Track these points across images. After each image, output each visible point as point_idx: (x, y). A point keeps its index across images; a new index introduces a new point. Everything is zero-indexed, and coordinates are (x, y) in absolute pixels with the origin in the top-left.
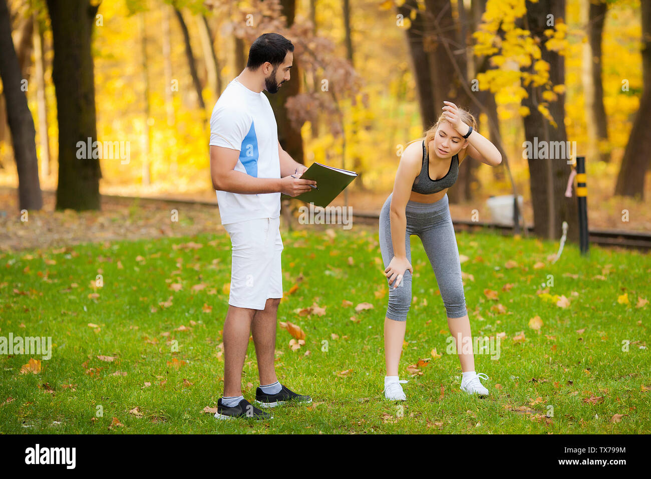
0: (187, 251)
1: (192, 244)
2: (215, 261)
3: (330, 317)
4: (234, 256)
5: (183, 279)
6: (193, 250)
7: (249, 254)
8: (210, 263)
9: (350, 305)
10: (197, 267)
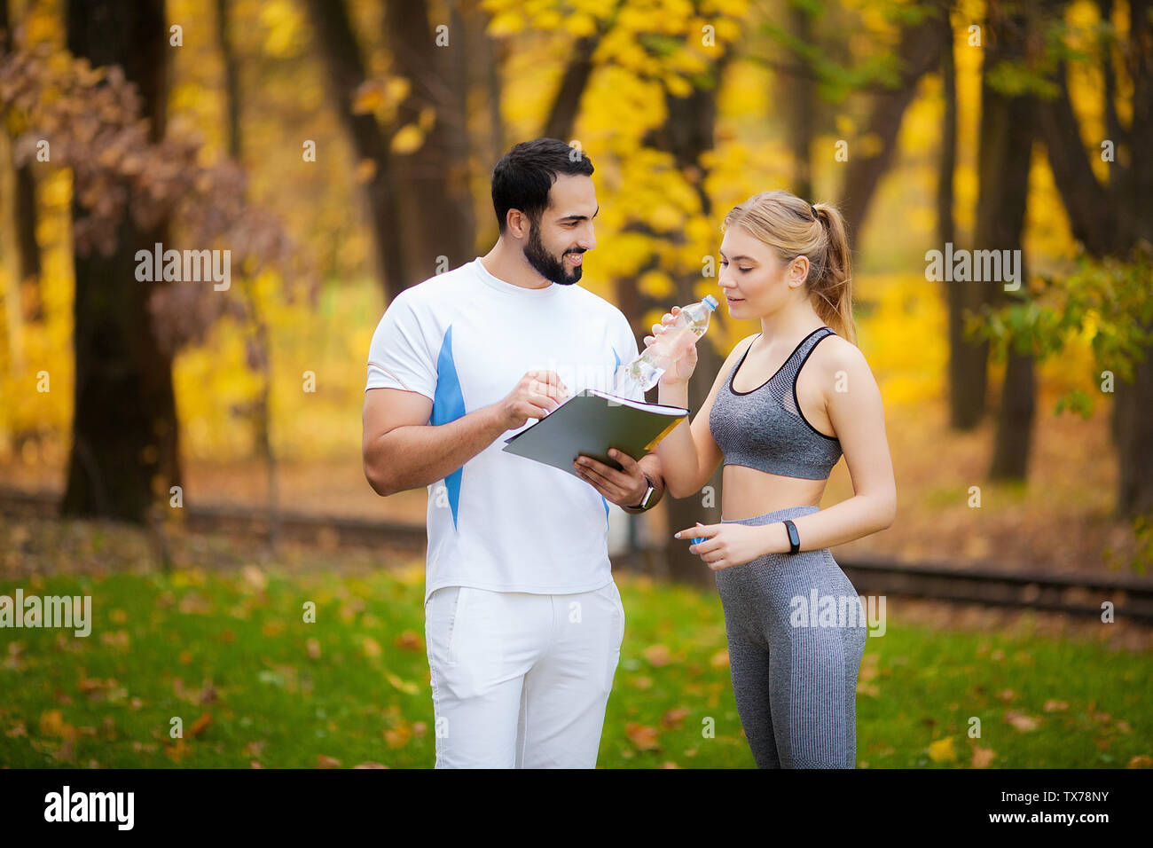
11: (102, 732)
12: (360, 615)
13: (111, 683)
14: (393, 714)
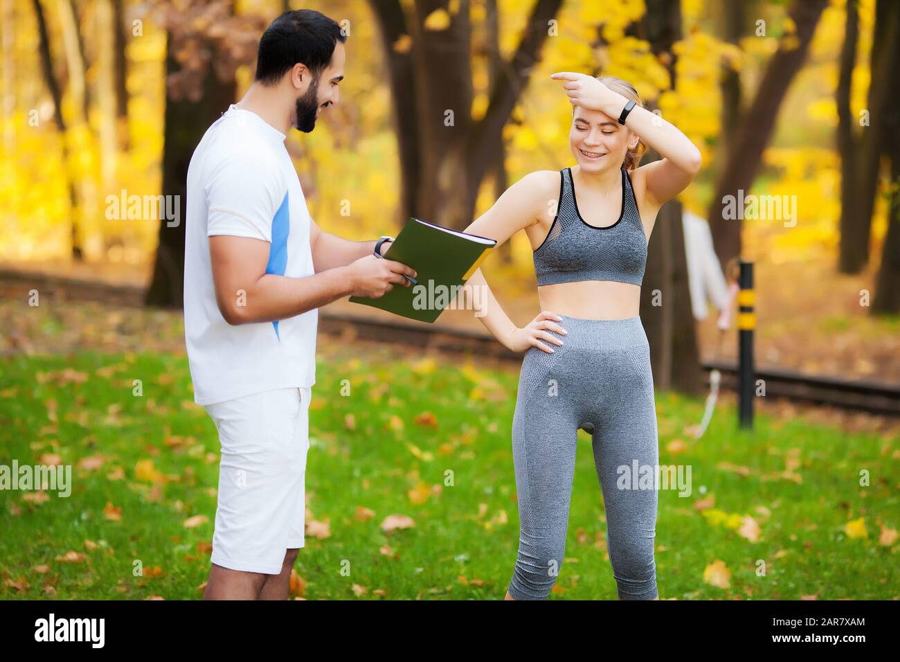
0: (63, 385)
1: (70, 374)
2: (113, 408)
3: (339, 541)
4: (224, 466)
5: (62, 445)
6: (72, 384)
7: (261, 464)
8: (104, 412)
9: (368, 519)
10: (83, 419)
11: (184, 478)
12: (386, 396)
13: (190, 440)
14: (414, 475)
